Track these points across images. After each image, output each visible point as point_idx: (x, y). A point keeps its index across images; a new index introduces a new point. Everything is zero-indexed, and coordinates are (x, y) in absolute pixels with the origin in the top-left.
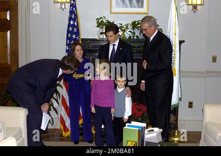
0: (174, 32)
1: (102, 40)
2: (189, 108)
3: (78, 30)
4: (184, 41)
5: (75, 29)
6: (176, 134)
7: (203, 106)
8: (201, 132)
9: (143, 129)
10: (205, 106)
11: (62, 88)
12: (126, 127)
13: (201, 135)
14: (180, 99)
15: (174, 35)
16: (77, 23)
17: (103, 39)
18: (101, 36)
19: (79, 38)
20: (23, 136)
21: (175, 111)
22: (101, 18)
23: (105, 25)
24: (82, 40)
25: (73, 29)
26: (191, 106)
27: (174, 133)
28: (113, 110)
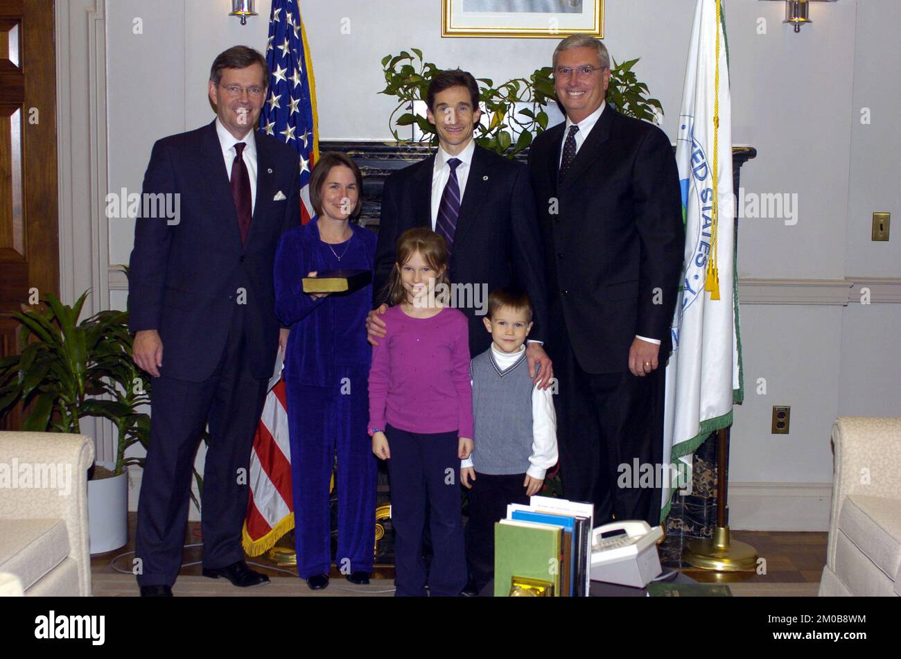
0: (711, 116)
1: (408, 147)
2: (774, 431)
3: (306, 106)
4: (751, 153)
5: (295, 102)
6: (721, 545)
7: (836, 426)
8: (825, 535)
9: (581, 527)
10: (844, 428)
12: (508, 521)
13: (825, 546)
14: (737, 397)
15: (711, 124)
16: (304, 77)
17: (411, 142)
18: (405, 133)
19: (310, 139)
20: (73, 555)
21: (716, 447)
22: (404, 55)
23: (420, 82)
24: (324, 146)
25: (284, 102)
26: (781, 425)
27: (713, 540)
28: (464, 443)
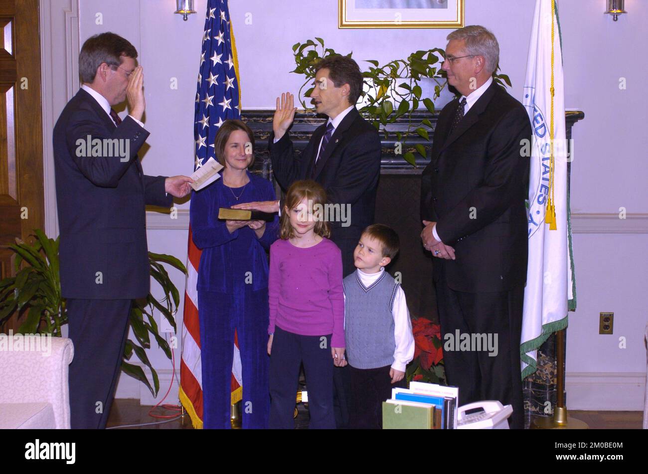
0: (548, 87)
1: (313, 114)
2: (601, 332)
4: (580, 116)
5: (231, 80)
6: (560, 421)
8: (641, 413)
9: (449, 405)
11: (185, 271)
14: (571, 306)
15: (549, 94)
21: (555, 345)
22: (310, 43)
25: (221, 80)
26: (606, 327)
